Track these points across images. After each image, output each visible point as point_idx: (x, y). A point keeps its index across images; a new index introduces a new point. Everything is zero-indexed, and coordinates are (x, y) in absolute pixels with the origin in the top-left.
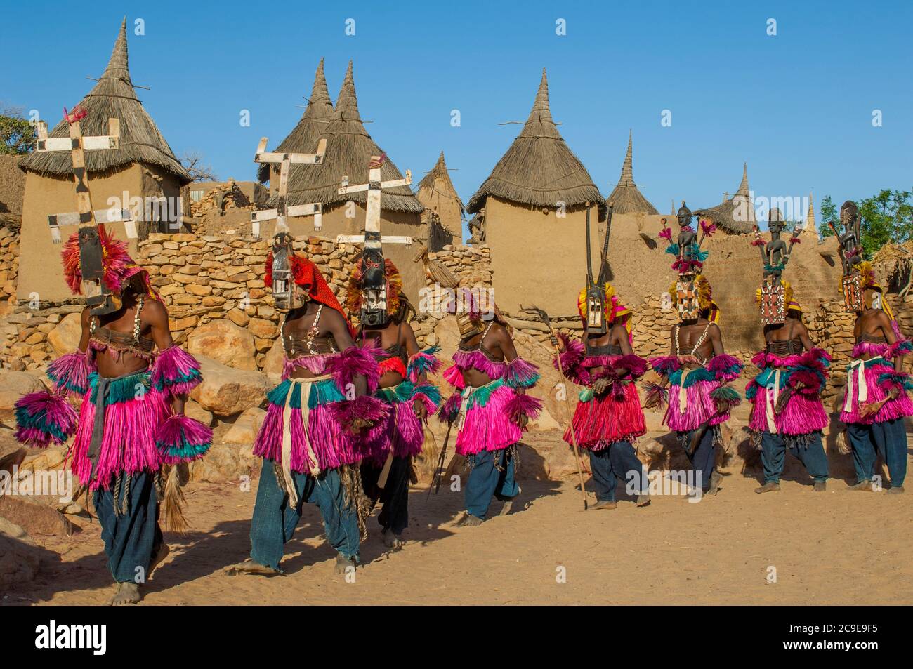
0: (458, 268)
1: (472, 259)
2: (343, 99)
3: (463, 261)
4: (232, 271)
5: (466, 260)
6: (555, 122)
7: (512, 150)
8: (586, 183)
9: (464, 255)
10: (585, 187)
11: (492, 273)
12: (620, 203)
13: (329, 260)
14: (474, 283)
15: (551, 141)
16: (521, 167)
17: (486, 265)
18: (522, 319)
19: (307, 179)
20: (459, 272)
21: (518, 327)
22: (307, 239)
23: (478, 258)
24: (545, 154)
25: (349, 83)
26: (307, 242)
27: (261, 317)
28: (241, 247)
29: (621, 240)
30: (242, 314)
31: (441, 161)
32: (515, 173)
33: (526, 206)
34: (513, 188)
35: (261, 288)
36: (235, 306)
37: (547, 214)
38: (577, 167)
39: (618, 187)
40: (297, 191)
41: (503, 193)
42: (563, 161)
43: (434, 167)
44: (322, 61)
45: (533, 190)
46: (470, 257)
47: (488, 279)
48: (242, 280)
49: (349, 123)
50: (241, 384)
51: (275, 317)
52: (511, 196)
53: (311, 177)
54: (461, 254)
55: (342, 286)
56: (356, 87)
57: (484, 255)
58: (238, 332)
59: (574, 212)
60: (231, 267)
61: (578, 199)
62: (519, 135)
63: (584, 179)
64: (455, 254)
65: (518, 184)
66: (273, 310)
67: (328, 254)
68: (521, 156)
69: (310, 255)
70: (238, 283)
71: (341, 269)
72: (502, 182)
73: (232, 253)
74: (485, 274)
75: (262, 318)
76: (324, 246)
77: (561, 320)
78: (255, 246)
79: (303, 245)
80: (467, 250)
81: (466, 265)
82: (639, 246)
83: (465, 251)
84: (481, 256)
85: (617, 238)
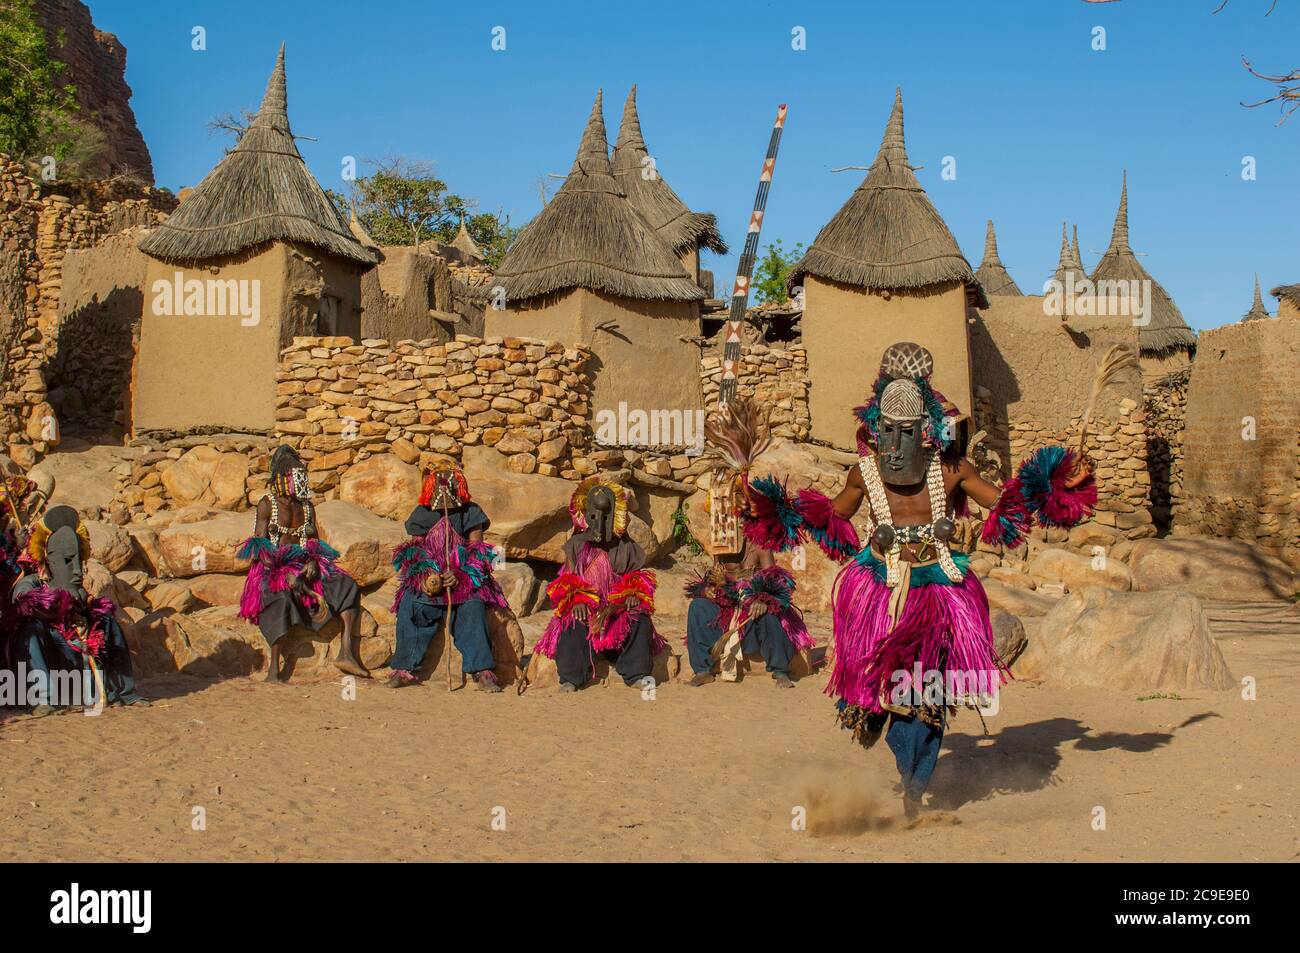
0: (753, 378)
1: (777, 365)
2: (586, 143)
3: (761, 370)
4: (398, 387)
5: (764, 368)
6: (912, 167)
8: (946, 254)
9: (762, 361)
10: (943, 260)
13: (537, 370)
14: (779, 400)
15: (903, 193)
16: (854, 232)
17: (798, 374)
20: (755, 384)
22: (501, 342)
23: (788, 365)
24: (888, 212)
27: (435, 451)
28: (410, 353)
29: (1035, 334)
30: (409, 447)
32: (844, 242)
33: (859, 288)
34: (839, 262)
35: (437, 411)
36: (401, 435)
37: (888, 299)
38: (936, 229)
41: (824, 270)
42: (915, 221)
44: (634, 90)
45: (868, 265)
46: (775, 363)
47: (802, 394)
48: (409, 400)
50: (382, 543)
51: (454, 450)
52: (835, 274)
54: (757, 360)
55: (558, 406)
56: (606, 126)
57: (796, 359)
58: (404, 471)
59: (928, 296)
60: (396, 381)
61: (931, 275)
62: (859, 186)
63: (944, 248)
65: (847, 257)
66: (452, 440)
67: (536, 362)
68: (855, 217)
69: (507, 364)
70: (407, 403)
71: (557, 383)
72: (824, 255)
73: (398, 362)
74: (797, 388)
75: (437, 452)
76: (529, 351)
78: (428, 352)
79: (495, 350)
80: (769, 353)
81: (767, 374)
82: (1063, 343)
83: (764, 355)
84: (792, 361)
85: (1029, 332)
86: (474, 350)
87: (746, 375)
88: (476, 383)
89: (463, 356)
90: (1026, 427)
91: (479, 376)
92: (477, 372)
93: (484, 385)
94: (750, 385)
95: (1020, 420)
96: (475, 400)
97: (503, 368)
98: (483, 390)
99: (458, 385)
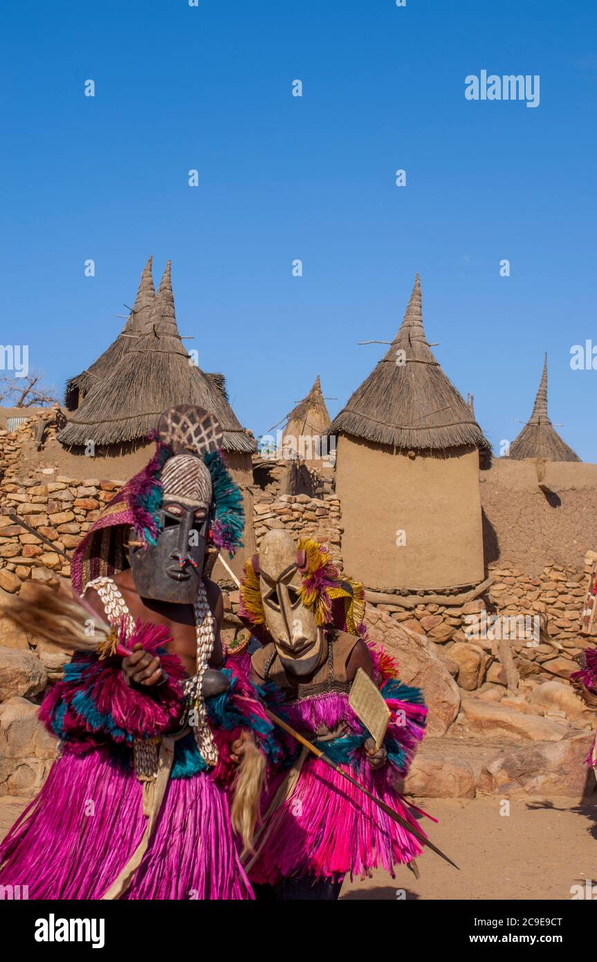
0: (298, 524)
1: (317, 513)
2: (157, 309)
3: (304, 516)
5: (307, 515)
6: (429, 343)
7: (372, 376)
8: (464, 420)
9: (306, 509)
10: (463, 426)
11: (342, 531)
12: (530, 445)
15: (423, 366)
16: (383, 398)
17: (334, 521)
18: (379, 592)
19: (108, 407)
20: (299, 529)
21: (373, 601)
22: (98, 484)
24: (413, 381)
25: (165, 288)
26: (99, 488)
29: (515, 493)
31: (317, 388)
32: (375, 406)
33: (388, 448)
34: (371, 424)
37: (413, 458)
38: (454, 399)
39: (528, 425)
40: (94, 423)
41: (358, 431)
42: (436, 391)
43: (308, 394)
44: (150, 261)
45: (396, 428)
46: (315, 511)
47: (337, 539)
49: (164, 338)
52: (368, 434)
53: (112, 405)
54: (301, 507)
56: (175, 294)
57: (332, 508)
59: (447, 458)
61: (453, 439)
62: (383, 358)
63: (462, 415)
64: (295, 506)
65: (378, 420)
68: (383, 385)
72: (358, 417)
74: (333, 533)
77: (429, 594)
79: (93, 491)
80: (310, 502)
81: (309, 520)
82: (538, 501)
83: (306, 503)
84: (329, 509)
85: (511, 490)
86: (73, 490)
87: (292, 521)
88: (75, 519)
89: (64, 495)
90: (507, 573)
91: (77, 514)
92: (76, 510)
93: (81, 523)
94: (295, 530)
95: (502, 566)
96: (73, 537)
97: (98, 508)
98: (80, 528)
99: (59, 522)
